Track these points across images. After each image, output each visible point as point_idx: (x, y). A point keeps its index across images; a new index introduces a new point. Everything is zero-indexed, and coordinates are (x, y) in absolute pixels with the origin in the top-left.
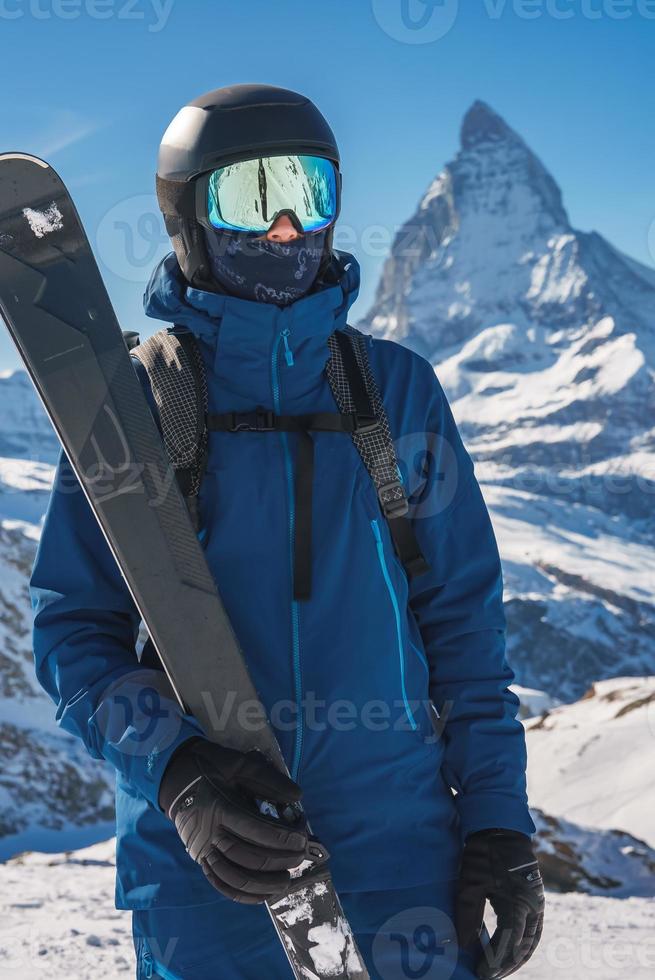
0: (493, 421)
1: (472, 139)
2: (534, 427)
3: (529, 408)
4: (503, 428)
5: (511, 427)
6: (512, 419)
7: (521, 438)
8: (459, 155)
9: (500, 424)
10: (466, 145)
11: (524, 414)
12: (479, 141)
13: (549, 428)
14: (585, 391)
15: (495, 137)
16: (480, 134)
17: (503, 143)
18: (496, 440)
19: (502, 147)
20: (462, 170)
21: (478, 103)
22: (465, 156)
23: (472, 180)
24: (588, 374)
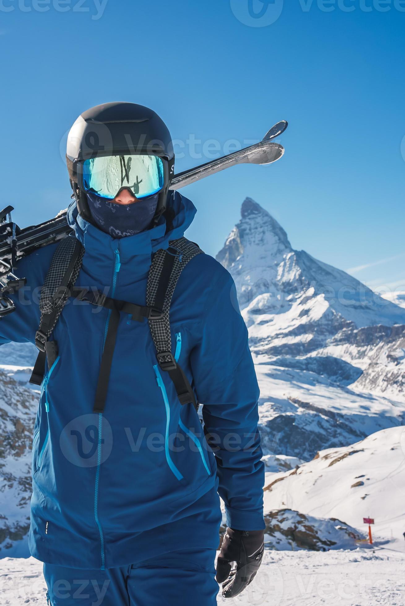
0: (265, 336)
1: (246, 214)
2: (283, 337)
3: (280, 329)
4: (270, 339)
5: (273, 338)
6: (273, 334)
7: (278, 342)
8: (241, 221)
9: (268, 337)
10: (244, 216)
11: (278, 332)
12: (249, 214)
13: (290, 338)
14: (304, 320)
15: (256, 212)
16: (249, 211)
17: (260, 215)
18: (267, 344)
19: (260, 216)
20: (243, 227)
21: (247, 198)
22: (243, 221)
23: (248, 231)
24: (305, 312)
